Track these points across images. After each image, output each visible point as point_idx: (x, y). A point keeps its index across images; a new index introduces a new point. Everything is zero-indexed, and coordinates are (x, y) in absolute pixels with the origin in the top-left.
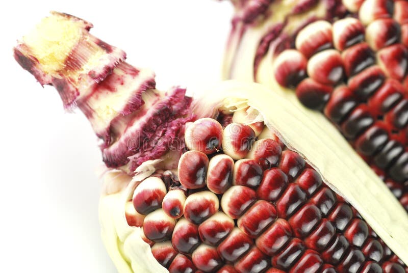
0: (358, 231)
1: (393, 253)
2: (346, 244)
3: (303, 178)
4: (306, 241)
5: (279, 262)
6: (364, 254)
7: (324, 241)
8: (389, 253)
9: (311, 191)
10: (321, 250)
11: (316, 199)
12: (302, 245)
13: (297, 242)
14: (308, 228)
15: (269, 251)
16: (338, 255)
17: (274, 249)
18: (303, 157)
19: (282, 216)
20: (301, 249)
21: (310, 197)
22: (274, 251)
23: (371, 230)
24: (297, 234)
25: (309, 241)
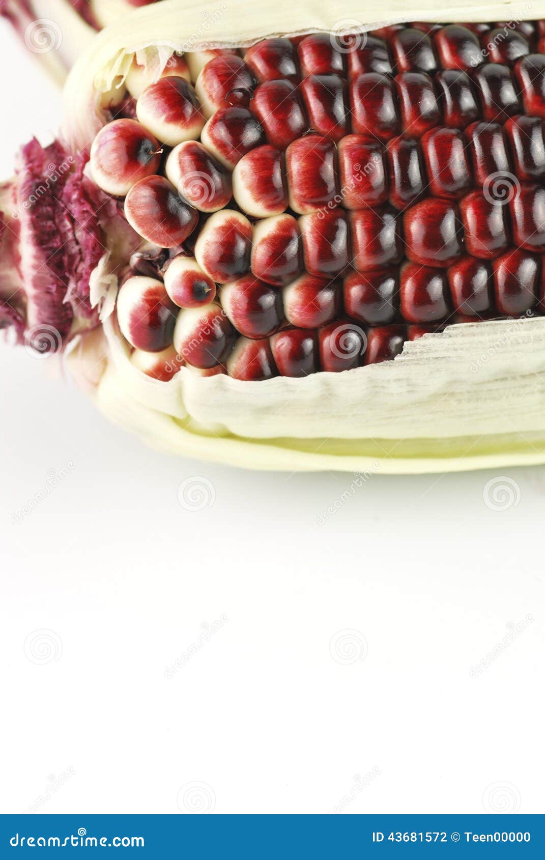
0: (457, 44)
1: (535, 23)
2: (462, 76)
3: (309, 61)
4: (407, 129)
5: (405, 196)
6: (499, 63)
7: (429, 103)
8: (529, 29)
9: (338, 63)
10: (437, 119)
11: (356, 65)
12: (408, 140)
13: (396, 144)
14: (388, 111)
15: (375, 195)
16: (467, 101)
17: (377, 188)
18: (277, 37)
19: (339, 134)
20: (412, 148)
21: (345, 73)
22: (381, 190)
23: (473, 26)
24: (385, 136)
25: (411, 126)
